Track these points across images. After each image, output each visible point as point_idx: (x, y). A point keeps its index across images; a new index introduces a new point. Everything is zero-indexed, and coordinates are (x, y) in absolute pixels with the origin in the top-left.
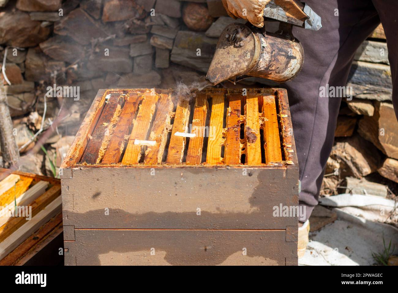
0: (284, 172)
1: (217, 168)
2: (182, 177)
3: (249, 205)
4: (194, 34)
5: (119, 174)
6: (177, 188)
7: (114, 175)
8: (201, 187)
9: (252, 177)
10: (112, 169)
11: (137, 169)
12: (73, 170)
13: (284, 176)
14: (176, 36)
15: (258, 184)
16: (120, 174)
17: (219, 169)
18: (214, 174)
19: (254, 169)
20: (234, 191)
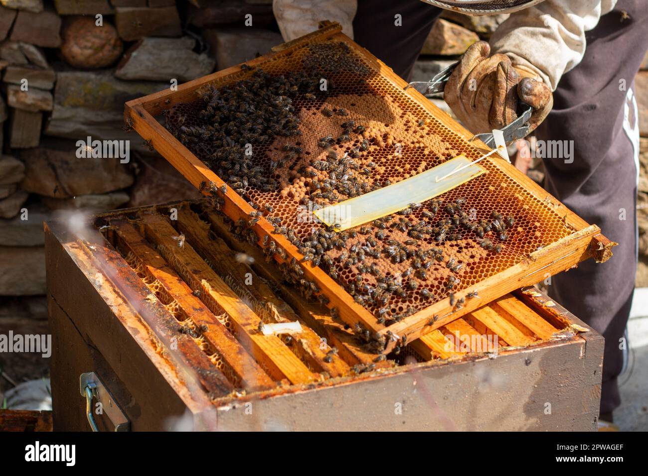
0: (582, 348)
1: (473, 361)
2: (414, 389)
3: (524, 416)
4: (92, 76)
5: (303, 404)
6: (406, 409)
7: (295, 408)
8: (446, 401)
9: (530, 365)
10: (292, 396)
11: (337, 388)
12: (219, 413)
13: (581, 355)
14: (55, 84)
15: (539, 377)
16: (305, 403)
17: (479, 362)
18: (469, 374)
19: (534, 351)
20: (501, 397)
